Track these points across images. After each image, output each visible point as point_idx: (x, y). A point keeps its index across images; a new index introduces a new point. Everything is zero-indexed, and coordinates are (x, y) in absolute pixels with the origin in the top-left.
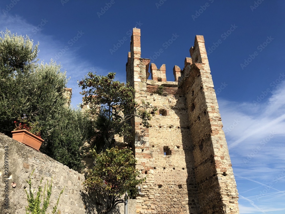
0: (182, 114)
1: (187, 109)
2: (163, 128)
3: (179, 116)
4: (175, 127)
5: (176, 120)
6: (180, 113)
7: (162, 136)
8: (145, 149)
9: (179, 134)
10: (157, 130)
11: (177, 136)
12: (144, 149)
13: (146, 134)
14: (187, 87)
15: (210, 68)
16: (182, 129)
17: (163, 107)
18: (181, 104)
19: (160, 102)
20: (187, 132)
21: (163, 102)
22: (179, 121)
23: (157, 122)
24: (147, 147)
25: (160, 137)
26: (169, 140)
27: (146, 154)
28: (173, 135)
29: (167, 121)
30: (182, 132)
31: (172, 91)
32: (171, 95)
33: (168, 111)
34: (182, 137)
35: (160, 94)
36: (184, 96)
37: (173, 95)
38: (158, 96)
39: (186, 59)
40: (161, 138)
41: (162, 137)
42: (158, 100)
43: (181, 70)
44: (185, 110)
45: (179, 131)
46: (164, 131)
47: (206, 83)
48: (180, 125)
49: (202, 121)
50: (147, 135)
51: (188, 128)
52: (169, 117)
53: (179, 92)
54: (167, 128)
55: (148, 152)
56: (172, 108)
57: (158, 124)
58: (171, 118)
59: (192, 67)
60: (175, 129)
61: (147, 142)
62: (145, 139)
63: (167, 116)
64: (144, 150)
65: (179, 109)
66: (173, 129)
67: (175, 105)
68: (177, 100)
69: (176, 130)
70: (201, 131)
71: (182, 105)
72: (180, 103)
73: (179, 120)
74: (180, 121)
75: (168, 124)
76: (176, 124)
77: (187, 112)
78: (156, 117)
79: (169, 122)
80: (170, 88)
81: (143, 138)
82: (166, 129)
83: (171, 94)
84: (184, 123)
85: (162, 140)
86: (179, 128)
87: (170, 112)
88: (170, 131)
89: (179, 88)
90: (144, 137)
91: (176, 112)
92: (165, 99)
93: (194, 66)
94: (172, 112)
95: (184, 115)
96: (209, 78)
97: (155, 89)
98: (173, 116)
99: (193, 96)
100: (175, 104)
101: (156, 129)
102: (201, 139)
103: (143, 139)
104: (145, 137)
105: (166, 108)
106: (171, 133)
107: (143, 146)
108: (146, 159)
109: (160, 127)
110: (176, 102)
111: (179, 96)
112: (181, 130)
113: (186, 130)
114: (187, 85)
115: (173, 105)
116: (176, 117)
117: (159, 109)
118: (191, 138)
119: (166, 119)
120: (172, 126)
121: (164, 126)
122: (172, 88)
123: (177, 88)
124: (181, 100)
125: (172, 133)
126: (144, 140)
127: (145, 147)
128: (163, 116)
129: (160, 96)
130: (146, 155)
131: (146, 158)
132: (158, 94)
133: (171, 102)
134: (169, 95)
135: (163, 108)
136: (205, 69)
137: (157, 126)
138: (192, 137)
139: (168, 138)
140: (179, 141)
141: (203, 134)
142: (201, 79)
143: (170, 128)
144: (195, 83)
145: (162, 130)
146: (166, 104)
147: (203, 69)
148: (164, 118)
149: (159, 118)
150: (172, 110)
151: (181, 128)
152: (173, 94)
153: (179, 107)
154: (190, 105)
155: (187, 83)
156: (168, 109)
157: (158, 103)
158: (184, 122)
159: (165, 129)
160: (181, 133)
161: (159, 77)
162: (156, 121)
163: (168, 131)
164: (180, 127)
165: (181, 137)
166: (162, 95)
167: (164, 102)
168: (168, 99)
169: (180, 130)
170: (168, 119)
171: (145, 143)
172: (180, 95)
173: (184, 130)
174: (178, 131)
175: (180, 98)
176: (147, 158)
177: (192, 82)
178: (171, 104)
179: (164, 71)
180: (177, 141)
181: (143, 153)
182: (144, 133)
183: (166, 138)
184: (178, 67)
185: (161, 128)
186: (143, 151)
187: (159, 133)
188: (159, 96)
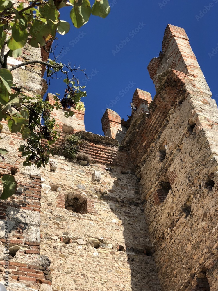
0: (129, 213)
1: (143, 203)
2: (75, 244)
3: (121, 217)
4: (110, 246)
5: (114, 228)
6: (125, 212)
7: (72, 266)
8: (22, 249)
9: (122, 266)
10: (55, 248)
11: (117, 272)
12: (17, 250)
13: (31, 201)
14: (144, 144)
15: (208, 87)
16: (132, 254)
17: (76, 190)
18: (127, 189)
19: (70, 178)
20: (147, 263)
21: (75, 178)
22: (121, 232)
23: (57, 226)
24: (32, 244)
25: (66, 270)
26: (91, 280)
27: (24, 265)
28: (105, 268)
29: (86, 227)
30: (131, 260)
31: (101, 155)
32: (100, 165)
33: (92, 202)
34: (132, 274)
35: (69, 157)
36: (135, 172)
37: (104, 166)
38: (63, 162)
39: (136, 93)
40: (68, 273)
41: (70, 270)
42: (62, 170)
43: (123, 120)
44: (137, 205)
45: (122, 259)
46: (79, 253)
47: (205, 113)
48: (123, 241)
49: (201, 212)
50: (32, 206)
51: (149, 252)
52: (93, 217)
53: (121, 160)
54: (86, 246)
55: (35, 260)
56: (103, 196)
57: (60, 233)
58: (98, 219)
59: (163, 82)
60: (111, 251)
61: (32, 228)
62: (24, 215)
63: (88, 215)
64: (18, 253)
65: (122, 202)
66: (105, 252)
67: (109, 191)
68: (117, 179)
69: (114, 255)
70: (195, 247)
71: (129, 193)
72: (123, 187)
73: (122, 228)
74: (124, 231)
75: (91, 235)
76: (113, 238)
77: (142, 211)
78: (54, 214)
79: (93, 230)
80: (97, 146)
81: (18, 212)
82: (85, 249)
83: (98, 162)
84: (136, 238)
85: (69, 280)
86: (121, 249)
87: (97, 207)
88: (96, 254)
89: (121, 149)
90: (21, 210)
91: (114, 208)
92: (84, 171)
93: (168, 79)
94: (102, 206)
95: (136, 217)
96: (209, 104)
97: (57, 142)
98: (104, 215)
99: (161, 160)
100: (110, 187)
101: (54, 245)
102: (196, 269)
103: (19, 215)
104: (27, 211)
105: (84, 193)
106: (98, 261)
107: (14, 236)
108: (23, 285)
109: (67, 241)
110: (112, 184)
111: (119, 171)
112: (129, 256)
113: (141, 257)
114: (144, 140)
115: (103, 190)
116: (114, 220)
117: (66, 192)
118: (157, 281)
119: (85, 222)
120: (102, 241)
121: (78, 241)
122: (103, 147)
123: (116, 149)
124: (125, 181)
125: (101, 261)
126: (20, 218)
127: (23, 240)
128: (75, 213)
129: (69, 164)
130: (25, 270)
131: (25, 279)
132: (63, 158)
133: (98, 181)
134: (95, 164)
135: (76, 193)
136: (198, 85)
137: (55, 238)
138: (160, 276)
139: (89, 275)
140: (122, 286)
141: (205, 251)
142: (191, 103)
143: (97, 246)
144: (170, 125)
145: (71, 251)
146: (86, 185)
147: (194, 85)
148: (79, 218)
149: (65, 216)
150: (103, 202)
151: (128, 250)
152: (104, 164)
153: (120, 197)
154: (152, 190)
155: (145, 131)
156: (90, 198)
157: (64, 177)
158: (137, 235)
159: (80, 247)
160: (128, 265)
161: (68, 125)
162: (55, 223)
163: (90, 254)
164: (124, 246)
165: (130, 277)
166: (73, 162)
167: (79, 178)
168: (90, 173)
169: (124, 255)
170: (92, 223)
171: (23, 229)
172: (124, 170)
173: (137, 258)
174: (119, 259)
175: (122, 176)
176: (29, 282)
177: (160, 126)
178: (99, 186)
179: (80, 116)
180: (117, 286)
181: (13, 260)
182: (22, 196)
183: (84, 275)
184: (115, 113)
185: (68, 246)
186: (13, 254)
187: (63, 256)
188: (67, 163)
